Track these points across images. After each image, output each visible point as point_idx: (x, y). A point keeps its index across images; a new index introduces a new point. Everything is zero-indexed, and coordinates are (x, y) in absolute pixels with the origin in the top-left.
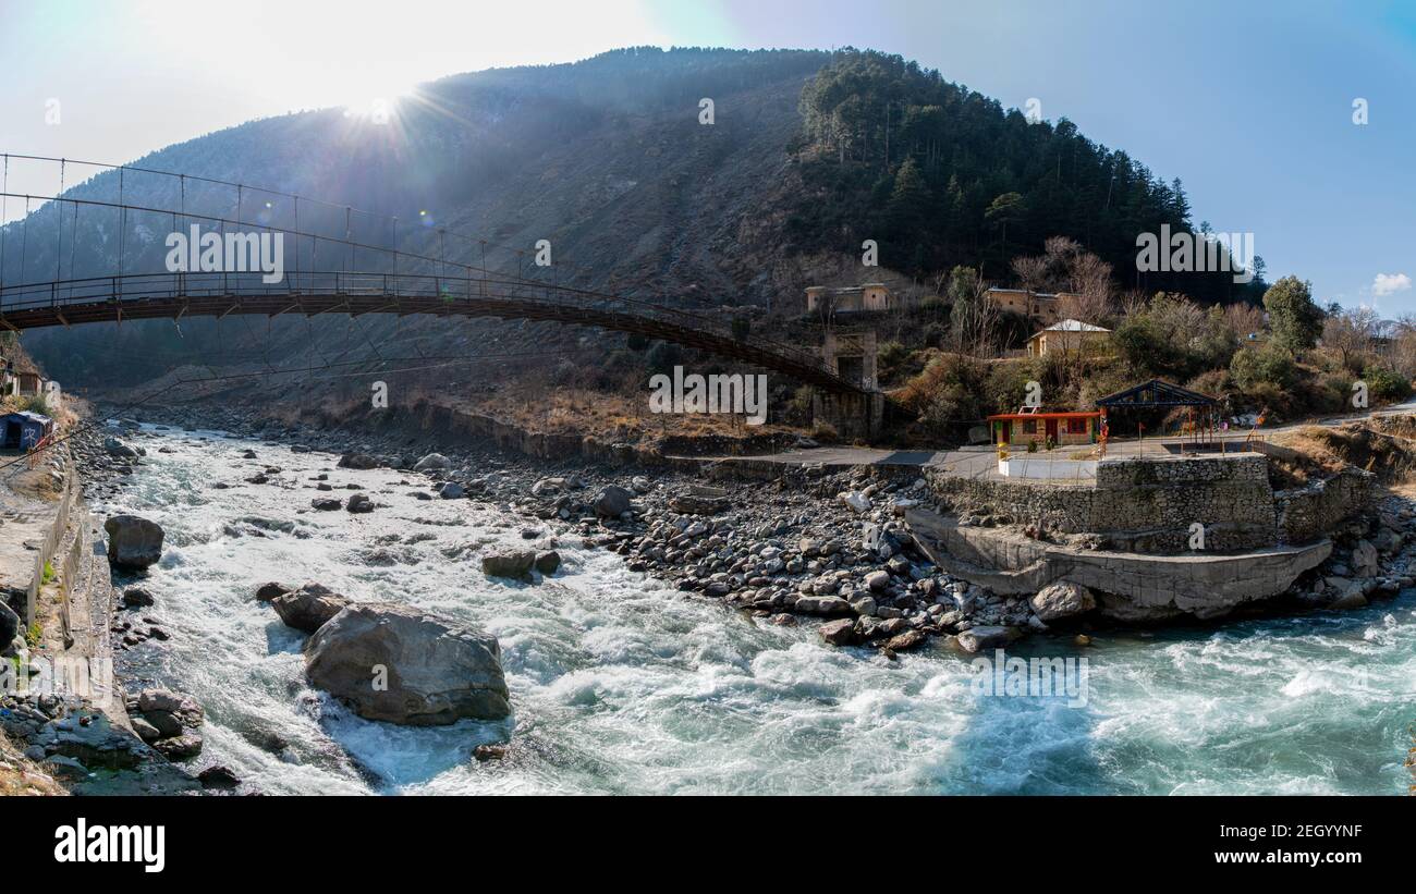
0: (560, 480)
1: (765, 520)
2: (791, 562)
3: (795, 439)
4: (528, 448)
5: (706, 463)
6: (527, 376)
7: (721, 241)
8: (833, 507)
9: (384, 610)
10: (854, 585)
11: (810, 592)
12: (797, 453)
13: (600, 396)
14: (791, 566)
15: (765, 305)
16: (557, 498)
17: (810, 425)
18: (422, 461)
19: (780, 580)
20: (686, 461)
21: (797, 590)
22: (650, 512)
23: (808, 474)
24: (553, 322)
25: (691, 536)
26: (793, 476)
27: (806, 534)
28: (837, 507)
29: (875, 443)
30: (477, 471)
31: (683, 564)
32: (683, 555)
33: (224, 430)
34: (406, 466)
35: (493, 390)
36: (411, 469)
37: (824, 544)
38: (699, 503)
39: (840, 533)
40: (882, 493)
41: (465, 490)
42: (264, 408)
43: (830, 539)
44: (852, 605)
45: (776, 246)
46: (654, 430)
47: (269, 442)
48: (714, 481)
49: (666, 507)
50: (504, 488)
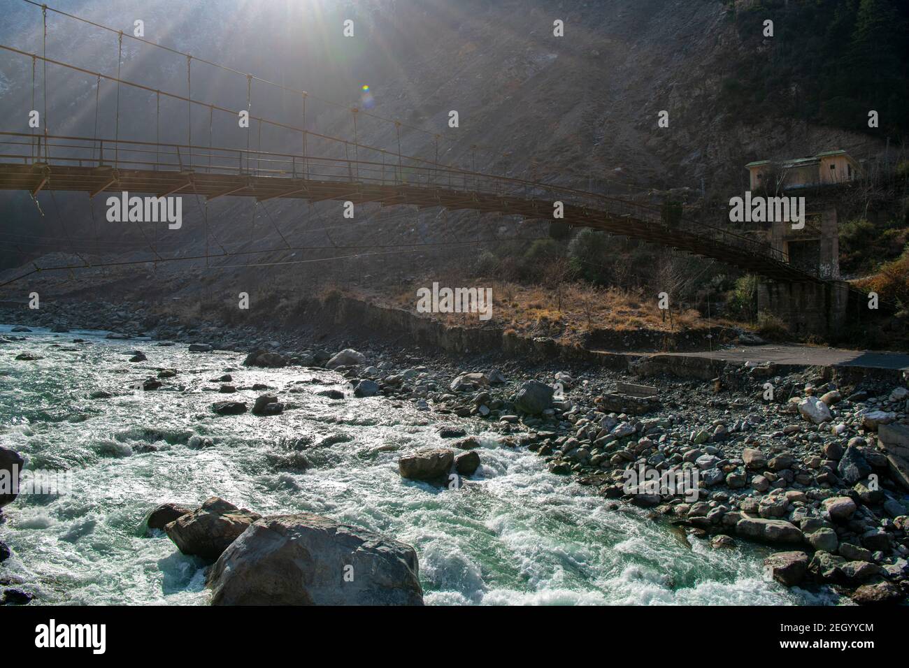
0: (480, 375)
1: (701, 424)
2: (732, 475)
3: (736, 334)
4: (445, 342)
5: (634, 358)
6: (445, 268)
7: (647, 117)
8: (782, 414)
9: (295, 523)
10: (810, 511)
11: (753, 512)
12: (738, 350)
13: (521, 287)
14: (731, 478)
15: (699, 187)
16: (476, 394)
17: (753, 318)
18: (335, 357)
19: (719, 494)
20: (613, 356)
21: (738, 509)
22: (574, 409)
23: (753, 374)
24: (471, 211)
25: (616, 437)
26: (734, 376)
27: (749, 443)
28: (787, 414)
29: (836, 341)
30: (393, 367)
31: (610, 468)
32: (609, 458)
33: (106, 329)
34: (317, 363)
35: (409, 283)
36: (323, 367)
37: (772, 456)
38: (627, 401)
39: (791, 445)
40: (847, 402)
41: (381, 387)
42: (156, 303)
43: (780, 451)
44: (807, 535)
45: (711, 118)
46: (578, 323)
47: (161, 342)
48: (642, 378)
49: (591, 405)
50: (421, 384)
